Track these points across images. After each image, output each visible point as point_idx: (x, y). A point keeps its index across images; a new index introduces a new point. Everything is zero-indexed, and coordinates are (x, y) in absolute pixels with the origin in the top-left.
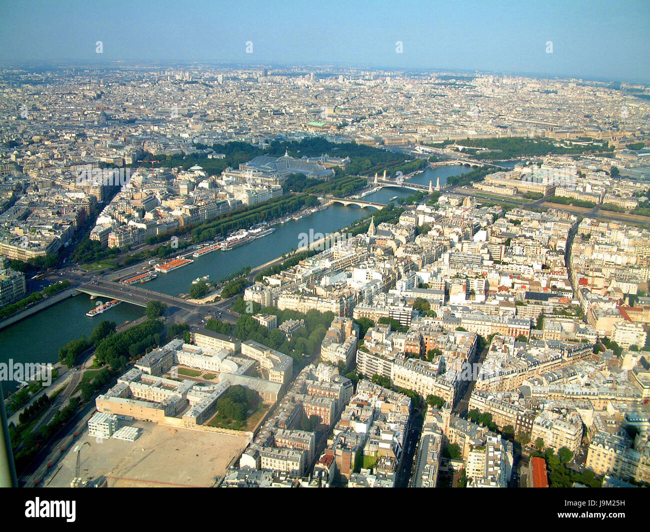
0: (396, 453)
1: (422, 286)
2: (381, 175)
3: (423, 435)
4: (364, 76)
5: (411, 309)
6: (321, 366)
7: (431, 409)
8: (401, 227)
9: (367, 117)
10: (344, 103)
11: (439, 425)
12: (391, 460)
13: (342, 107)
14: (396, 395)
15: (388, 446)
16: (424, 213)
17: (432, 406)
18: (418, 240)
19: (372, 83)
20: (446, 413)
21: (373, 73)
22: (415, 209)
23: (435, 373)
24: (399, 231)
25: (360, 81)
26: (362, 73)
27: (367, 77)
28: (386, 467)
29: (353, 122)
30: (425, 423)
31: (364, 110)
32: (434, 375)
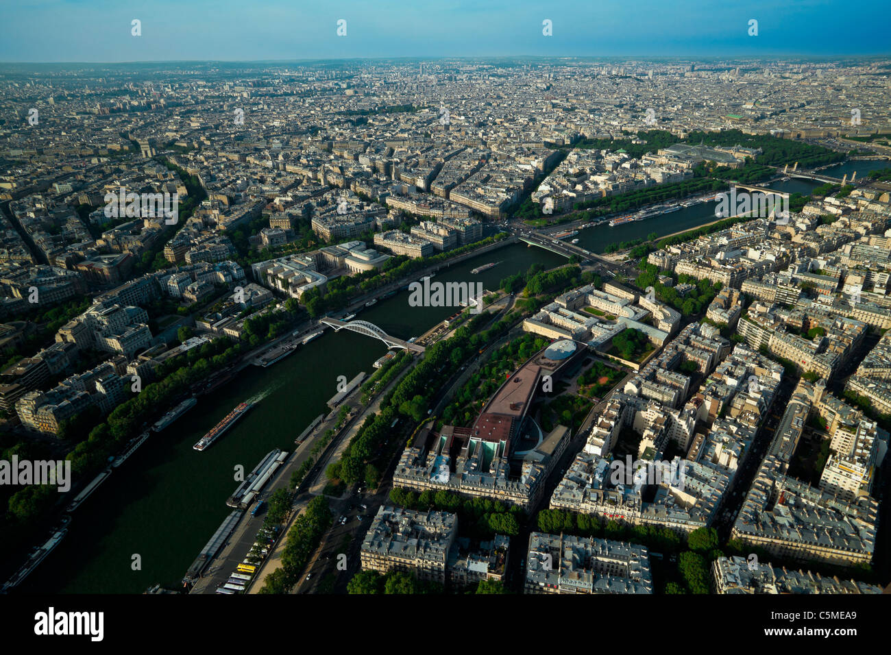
0: (761, 412)
1: (815, 271)
2: (791, 166)
3: (791, 402)
4: (792, 69)
5: (799, 291)
6: (704, 325)
7: (804, 382)
8: (804, 216)
9: (787, 110)
10: (766, 97)
11: (809, 397)
12: (756, 415)
13: (763, 100)
14: (770, 362)
15: (755, 403)
16: (831, 204)
17: (805, 380)
18: (819, 230)
19: (801, 76)
20: (819, 389)
21: (803, 66)
22: (822, 200)
23: (814, 351)
24: (800, 220)
25: (787, 75)
26: (791, 66)
27: (795, 71)
28: (749, 420)
29: (771, 115)
30: (795, 392)
31: (785, 104)
32: (812, 353)
